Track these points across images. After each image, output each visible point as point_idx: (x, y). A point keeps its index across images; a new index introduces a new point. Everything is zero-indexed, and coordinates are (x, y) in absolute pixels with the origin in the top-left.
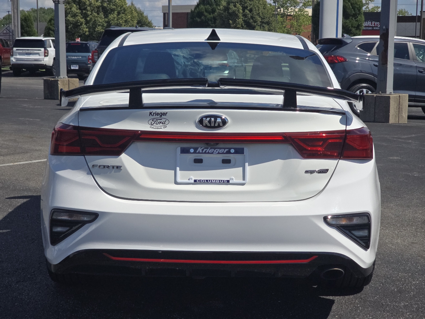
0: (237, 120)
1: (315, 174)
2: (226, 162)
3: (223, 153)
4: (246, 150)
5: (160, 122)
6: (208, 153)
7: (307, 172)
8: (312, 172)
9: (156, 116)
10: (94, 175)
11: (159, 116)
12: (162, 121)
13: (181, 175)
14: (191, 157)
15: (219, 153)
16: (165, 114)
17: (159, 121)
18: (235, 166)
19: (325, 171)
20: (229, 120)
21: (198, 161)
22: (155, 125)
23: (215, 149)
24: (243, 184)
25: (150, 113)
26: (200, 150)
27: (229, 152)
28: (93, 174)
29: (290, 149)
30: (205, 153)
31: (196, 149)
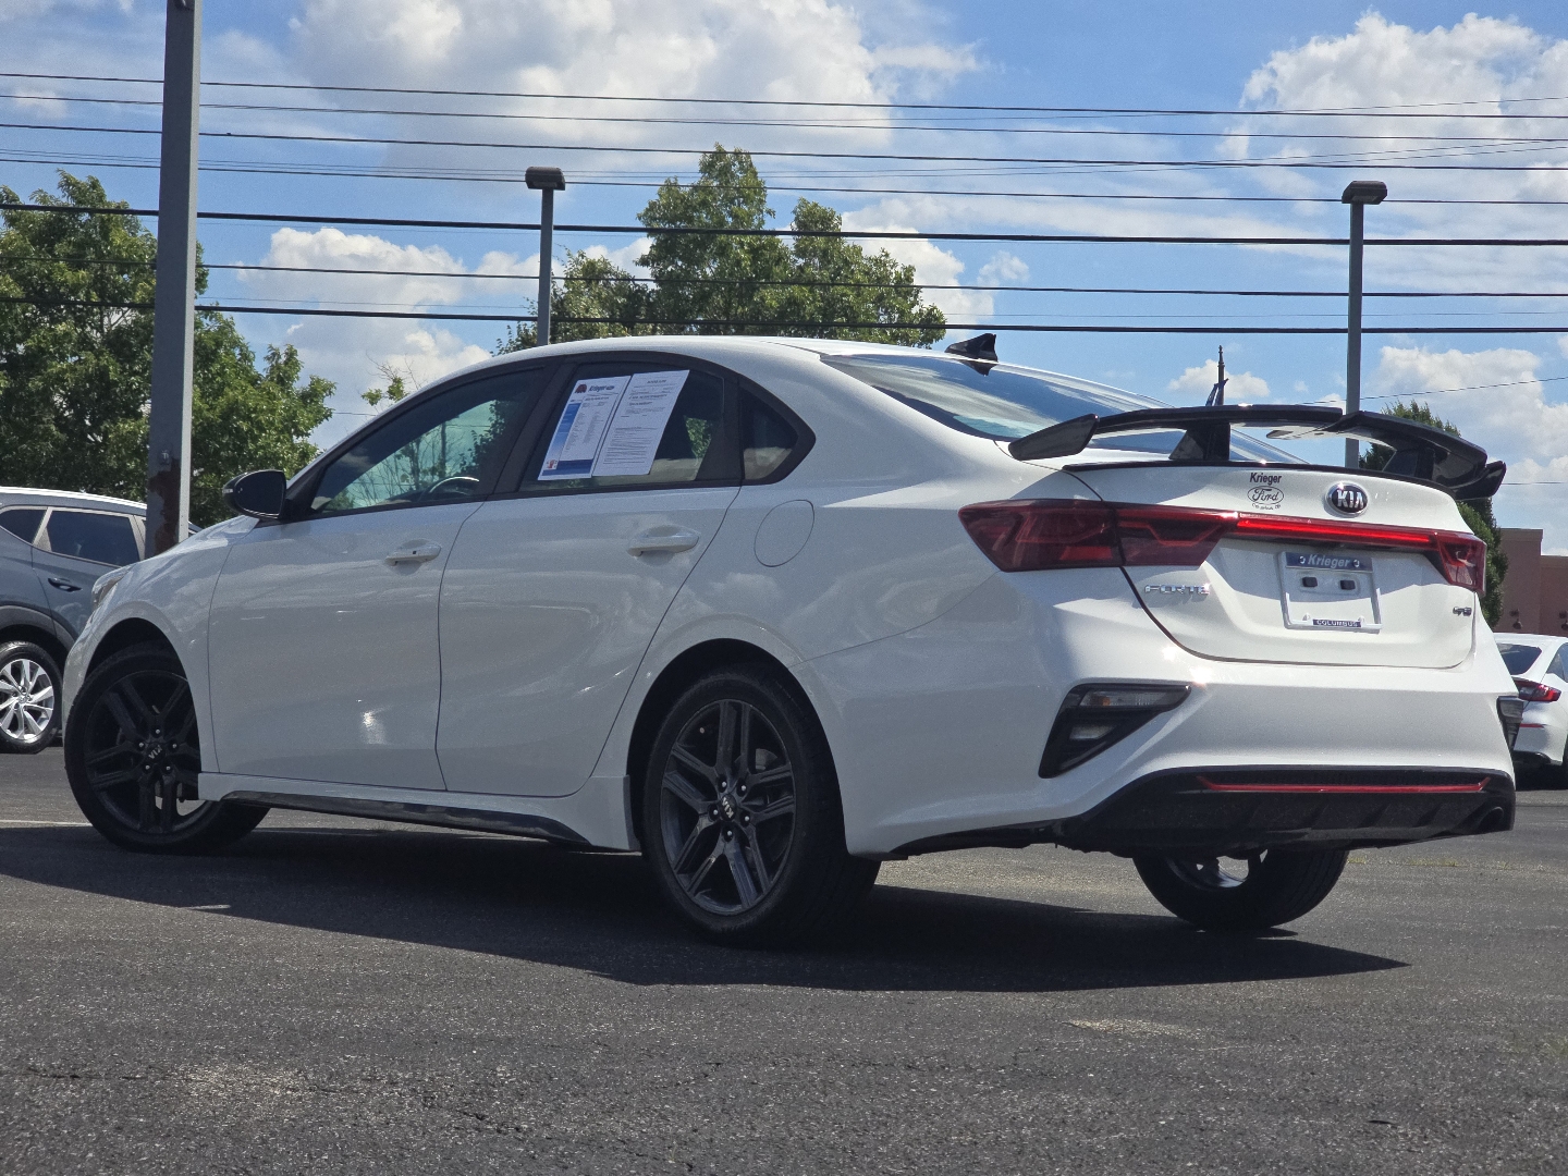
1: (1462, 615)
2: (1347, 586)
3: (1343, 568)
4: (1376, 564)
5: (1269, 496)
6: (1324, 566)
7: (1455, 611)
8: (1459, 611)
9: (1263, 484)
10: (1150, 609)
11: (1266, 484)
12: (1272, 493)
14: (1300, 572)
15: (1338, 568)
16: (1276, 479)
17: (1267, 493)
18: (1359, 595)
21: (1309, 583)
22: (1259, 500)
23: (1332, 558)
24: (1376, 631)
25: (1253, 476)
26: (1312, 559)
27: (1352, 566)
28: (1147, 605)
30: (1320, 566)
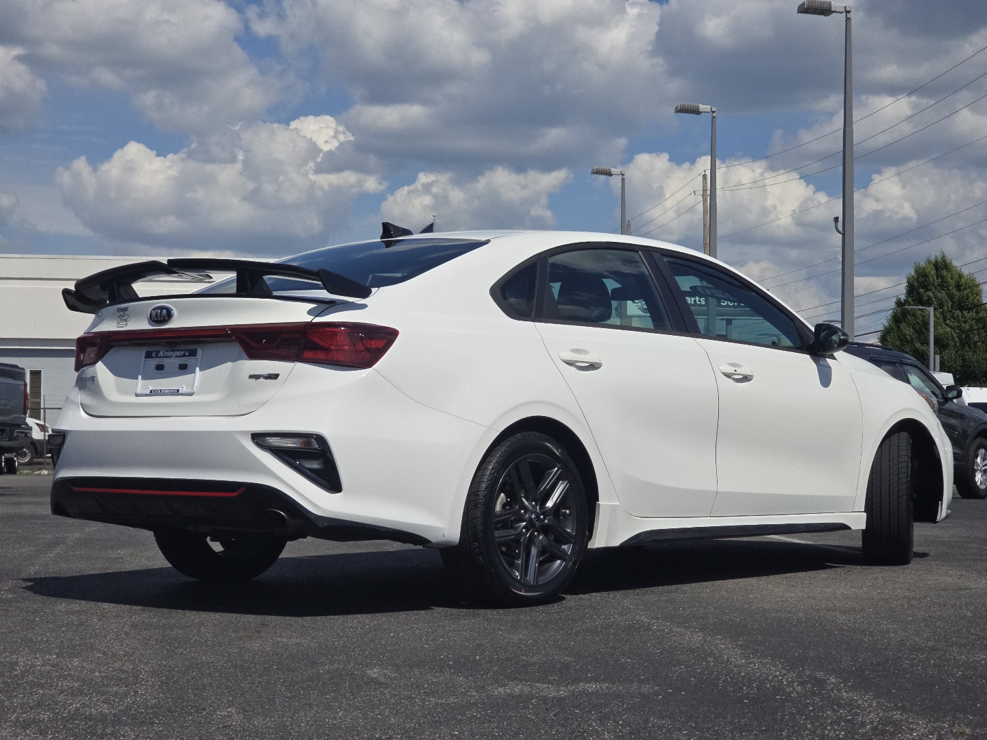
0: (184, 311)
1: (262, 380)
2: (183, 368)
3: (180, 356)
4: (199, 352)
5: (122, 319)
6: (168, 357)
7: (251, 377)
8: (257, 377)
11: (123, 312)
12: (125, 317)
13: (141, 384)
14: (154, 362)
15: (177, 357)
16: (126, 309)
19: (275, 376)
20: (175, 312)
21: (160, 367)
22: (120, 323)
23: (174, 351)
24: (191, 394)
25: (118, 310)
26: (161, 354)
27: (185, 355)
29: (236, 348)
30: (166, 357)
31: (158, 352)
